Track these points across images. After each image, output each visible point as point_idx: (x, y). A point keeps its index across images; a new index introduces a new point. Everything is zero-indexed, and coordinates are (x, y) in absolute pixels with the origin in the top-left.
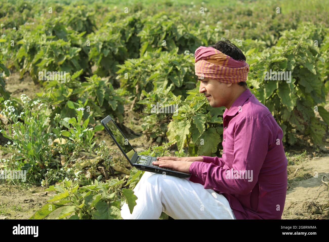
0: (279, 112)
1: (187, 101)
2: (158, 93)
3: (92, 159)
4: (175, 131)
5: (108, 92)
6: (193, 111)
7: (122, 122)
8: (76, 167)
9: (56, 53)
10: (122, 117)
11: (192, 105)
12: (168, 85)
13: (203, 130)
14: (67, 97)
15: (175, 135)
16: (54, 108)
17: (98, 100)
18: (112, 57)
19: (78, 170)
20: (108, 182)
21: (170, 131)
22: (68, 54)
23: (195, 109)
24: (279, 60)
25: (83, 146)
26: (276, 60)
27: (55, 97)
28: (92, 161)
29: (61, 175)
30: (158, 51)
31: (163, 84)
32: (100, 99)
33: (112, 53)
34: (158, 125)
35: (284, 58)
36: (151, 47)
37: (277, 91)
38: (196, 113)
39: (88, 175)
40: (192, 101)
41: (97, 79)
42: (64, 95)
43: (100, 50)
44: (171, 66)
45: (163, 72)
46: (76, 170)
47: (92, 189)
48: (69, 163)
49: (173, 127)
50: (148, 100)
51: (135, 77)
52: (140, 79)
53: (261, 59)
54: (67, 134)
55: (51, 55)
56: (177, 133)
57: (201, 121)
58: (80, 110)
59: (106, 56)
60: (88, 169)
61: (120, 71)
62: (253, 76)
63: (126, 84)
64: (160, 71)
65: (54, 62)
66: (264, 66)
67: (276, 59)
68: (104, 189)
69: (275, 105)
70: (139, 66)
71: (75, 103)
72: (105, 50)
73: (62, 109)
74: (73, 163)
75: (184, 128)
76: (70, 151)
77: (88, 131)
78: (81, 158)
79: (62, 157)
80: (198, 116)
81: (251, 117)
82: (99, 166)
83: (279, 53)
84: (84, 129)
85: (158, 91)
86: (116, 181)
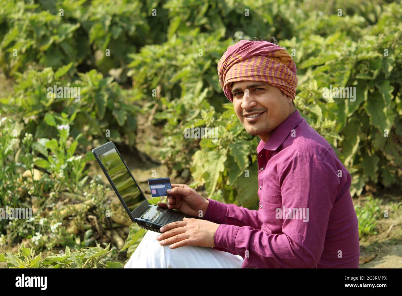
0: (368, 135)
1: (223, 120)
2: (185, 103)
3: (79, 203)
4: (203, 166)
5: (113, 97)
6: (231, 136)
7: (132, 143)
8: (53, 217)
9: (38, 33)
10: (133, 135)
11: (229, 127)
12: (202, 90)
13: (244, 166)
14: (48, 105)
15: (203, 171)
16: (27, 121)
17: (96, 109)
18: (125, 39)
19: (56, 220)
20: (84, 252)
21: (196, 165)
22: (57, 34)
23: (234, 134)
24: (370, 57)
25: (66, 183)
26: (364, 57)
27: (29, 106)
28: (78, 207)
29: (30, 228)
30: (194, 32)
31: (195, 87)
32: (100, 108)
33: (126, 33)
34: (184, 151)
35: (376, 54)
36: (185, 25)
37: (366, 104)
38: (235, 139)
39: (72, 229)
40: (230, 120)
41: (96, 78)
42: (43, 102)
43: (107, 29)
44: (208, 60)
45: (196, 68)
46: (53, 221)
47: (61, 262)
48: (44, 209)
49: (201, 158)
50: (170, 112)
51: (156, 74)
52: (163, 77)
53: (342, 55)
54: (43, 164)
55: (30, 35)
56: (207, 168)
57: (242, 151)
58: (63, 128)
59: (116, 37)
60: (72, 220)
61: (133, 64)
62: (328, 80)
63: (142, 84)
64: (192, 67)
65: (34, 47)
66: (346, 66)
67: (364, 55)
68: (79, 262)
69: (362, 125)
70: (163, 57)
71: (57, 117)
72: (114, 28)
73: (39, 123)
74: (50, 209)
75: (216, 161)
76: (46, 191)
77: (74, 161)
78: (62, 203)
79: (34, 199)
80: (238, 143)
81: (306, 154)
82: (89, 215)
83: (369, 46)
84: (70, 157)
85: (186, 99)
86: (96, 250)
